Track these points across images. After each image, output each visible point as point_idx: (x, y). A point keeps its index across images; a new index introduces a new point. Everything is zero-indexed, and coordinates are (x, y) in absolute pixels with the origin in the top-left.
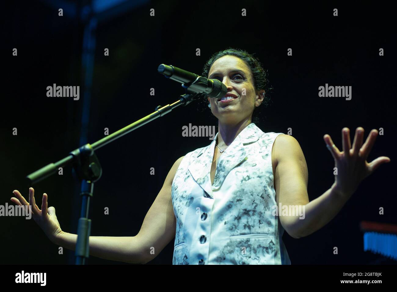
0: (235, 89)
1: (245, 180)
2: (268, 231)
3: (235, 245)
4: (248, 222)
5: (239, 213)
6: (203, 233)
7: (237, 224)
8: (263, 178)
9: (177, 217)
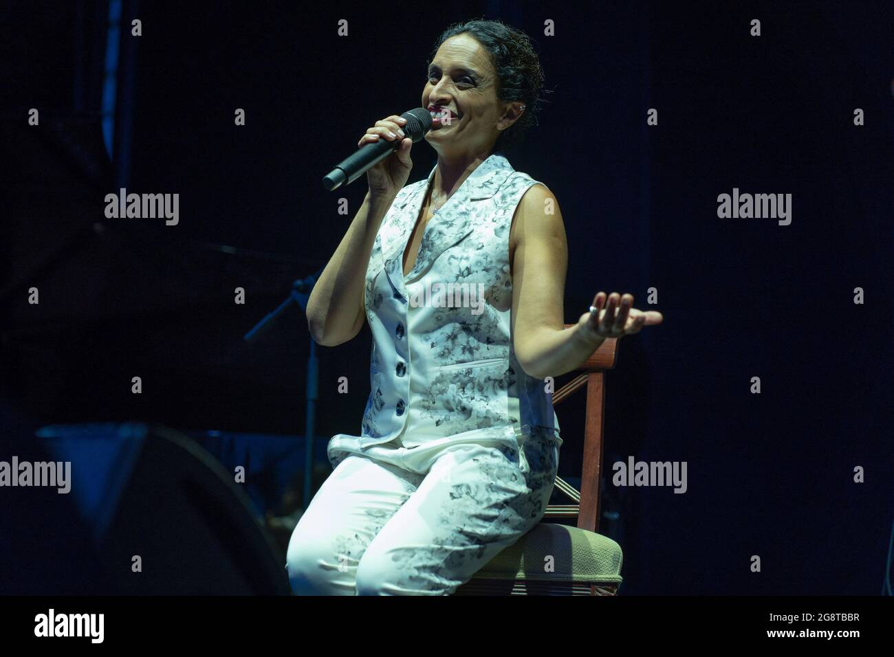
1: (463, 275)
2: (503, 354)
3: (448, 381)
4: (468, 343)
5: (454, 330)
6: (401, 359)
7: (450, 347)
8: (492, 272)
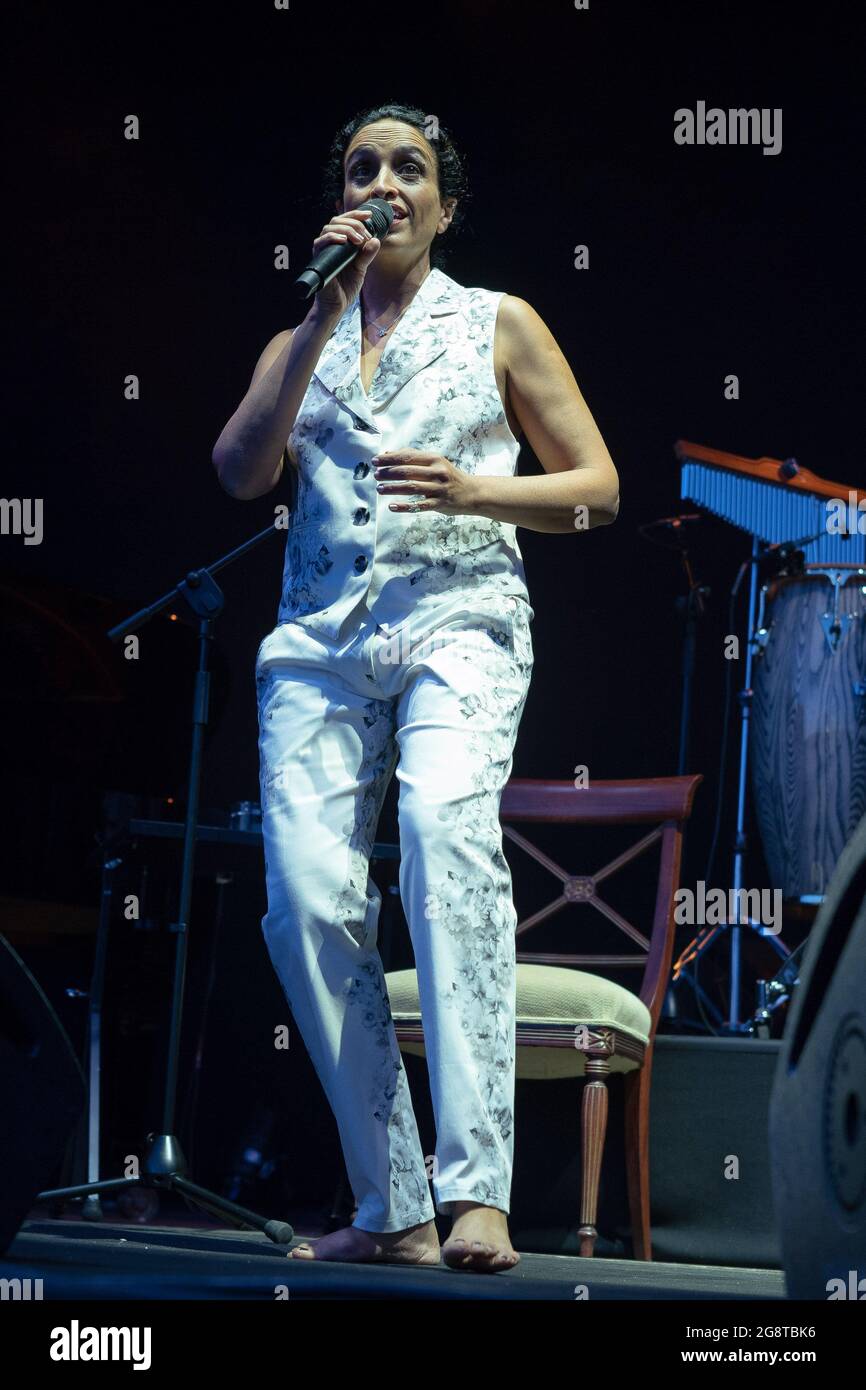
0: (402, 195)
1: (446, 398)
6: (362, 504)
8: (479, 397)
9: (300, 468)
